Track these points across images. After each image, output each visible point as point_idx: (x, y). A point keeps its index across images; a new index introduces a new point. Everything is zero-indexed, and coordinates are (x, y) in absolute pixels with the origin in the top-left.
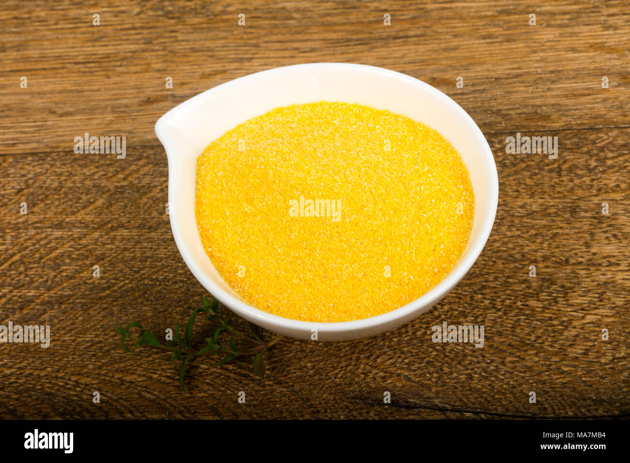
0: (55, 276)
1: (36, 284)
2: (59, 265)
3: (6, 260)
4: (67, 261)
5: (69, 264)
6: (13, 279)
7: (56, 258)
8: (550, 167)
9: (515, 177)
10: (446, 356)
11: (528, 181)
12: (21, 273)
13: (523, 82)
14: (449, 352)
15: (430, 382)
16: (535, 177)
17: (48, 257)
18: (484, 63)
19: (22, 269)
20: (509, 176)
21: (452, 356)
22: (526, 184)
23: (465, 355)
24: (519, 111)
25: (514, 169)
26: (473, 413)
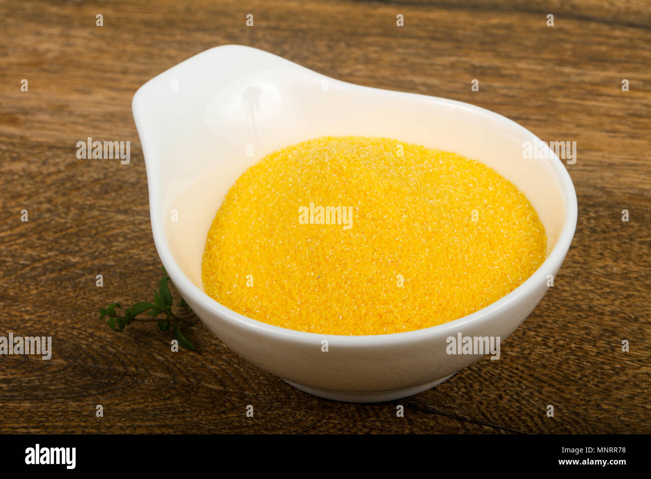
0: (105, 250)
1: (84, 253)
2: (112, 242)
3: (61, 230)
4: (121, 239)
5: (122, 242)
6: (62, 246)
7: (112, 236)
8: (643, 240)
9: (602, 242)
10: (481, 376)
11: (615, 248)
12: (71, 243)
13: (637, 170)
14: (485, 374)
15: (456, 395)
16: (623, 245)
17: (103, 234)
18: (600, 150)
19: (74, 240)
20: (596, 240)
21: (487, 377)
22: (612, 250)
23: (500, 379)
24: (624, 191)
25: (604, 235)
26: (493, 427)
